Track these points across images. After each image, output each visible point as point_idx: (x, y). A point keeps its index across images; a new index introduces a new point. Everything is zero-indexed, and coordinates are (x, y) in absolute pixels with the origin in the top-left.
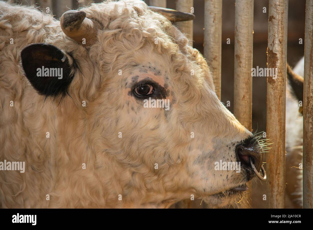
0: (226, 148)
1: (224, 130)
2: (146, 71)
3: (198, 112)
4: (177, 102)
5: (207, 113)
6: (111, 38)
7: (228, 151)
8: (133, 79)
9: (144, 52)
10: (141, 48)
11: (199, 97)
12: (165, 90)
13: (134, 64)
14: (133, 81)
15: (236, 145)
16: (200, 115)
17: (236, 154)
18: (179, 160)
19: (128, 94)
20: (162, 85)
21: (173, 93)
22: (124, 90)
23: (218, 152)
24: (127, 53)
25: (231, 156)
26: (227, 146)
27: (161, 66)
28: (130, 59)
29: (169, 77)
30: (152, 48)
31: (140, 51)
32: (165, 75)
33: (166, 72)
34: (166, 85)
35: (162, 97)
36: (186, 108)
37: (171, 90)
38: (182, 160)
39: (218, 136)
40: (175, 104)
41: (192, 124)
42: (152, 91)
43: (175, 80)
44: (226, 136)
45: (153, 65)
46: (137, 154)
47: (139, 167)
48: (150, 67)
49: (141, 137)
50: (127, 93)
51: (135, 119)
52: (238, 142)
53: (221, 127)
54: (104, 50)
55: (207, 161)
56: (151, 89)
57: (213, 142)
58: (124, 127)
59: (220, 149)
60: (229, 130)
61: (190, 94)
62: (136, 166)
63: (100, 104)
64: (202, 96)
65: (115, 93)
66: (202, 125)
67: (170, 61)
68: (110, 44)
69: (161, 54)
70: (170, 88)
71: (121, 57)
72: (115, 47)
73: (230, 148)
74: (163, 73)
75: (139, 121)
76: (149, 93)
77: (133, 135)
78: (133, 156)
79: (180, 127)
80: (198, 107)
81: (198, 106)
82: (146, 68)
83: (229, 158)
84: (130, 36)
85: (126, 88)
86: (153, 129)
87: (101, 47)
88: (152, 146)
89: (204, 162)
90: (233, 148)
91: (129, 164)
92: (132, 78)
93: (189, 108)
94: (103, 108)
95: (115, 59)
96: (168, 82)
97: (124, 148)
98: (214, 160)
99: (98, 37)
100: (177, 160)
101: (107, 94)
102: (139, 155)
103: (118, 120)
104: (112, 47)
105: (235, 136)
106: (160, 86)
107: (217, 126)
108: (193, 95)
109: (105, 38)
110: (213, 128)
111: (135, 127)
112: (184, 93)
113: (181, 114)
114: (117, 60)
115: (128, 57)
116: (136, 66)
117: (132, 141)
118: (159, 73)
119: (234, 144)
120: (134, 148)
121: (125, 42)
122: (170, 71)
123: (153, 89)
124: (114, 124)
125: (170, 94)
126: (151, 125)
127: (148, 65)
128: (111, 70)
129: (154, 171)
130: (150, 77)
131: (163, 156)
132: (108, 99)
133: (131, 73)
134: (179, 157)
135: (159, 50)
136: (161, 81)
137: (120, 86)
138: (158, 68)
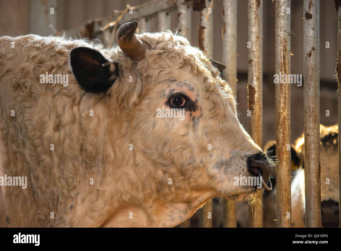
0: (239, 158)
1: (241, 144)
2: (181, 86)
3: (221, 128)
4: (204, 116)
5: (228, 129)
6: (156, 56)
7: (241, 161)
8: (170, 92)
9: (182, 71)
10: (180, 68)
11: (223, 116)
12: (195, 105)
13: (172, 79)
14: (170, 93)
15: (248, 156)
16: (222, 130)
17: (248, 164)
18: (202, 164)
19: (165, 104)
20: (194, 100)
21: (201, 109)
22: (162, 99)
23: (233, 161)
24: (168, 70)
25: (244, 165)
26: (241, 157)
27: (195, 84)
28: (170, 75)
29: (200, 95)
30: (190, 69)
31: (179, 69)
32: (197, 92)
33: (198, 90)
34: (197, 101)
35: (192, 109)
36: (211, 123)
37: (200, 106)
38: (204, 164)
39: (235, 149)
40: (202, 118)
41: (215, 136)
42: (184, 104)
43: (204, 98)
44: (241, 150)
45: (188, 82)
46: (169, 155)
47: (169, 167)
48: (185, 84)
49: (173, 141)
50: (164, 102)
51: (168, 125)
52: (250, 155)
53: (239, 142)
54: (149, 65)
55: (223, 167)
56: (184, 101)
57: (230, 153)
58: (159, 131)
59: (234, 159)
60: (245, 145)
61: (216, 112)
62: (167, 166)
63: (141, 110)
64: (225, 115)
65: (155, 101)
66: (223, 138)
67: (203, 82)
68: (155, 62)
69: (196, 76)
70: (199, 103)
71: (162, 72)
72: (159, 64)
73: (243, 158)
74: (195, 90)
75: (171, 127)
76: (182, 105)
77: (166, 139)
78: (164, 157)
79: (205, 137)
80: (221, 124)
81: (221, 122)
82: (182, 84)
83: (242, 167)
84: (172, 57)
85: (164, 98)
86: (183, 136)
87: (147, 62)
88: (181, 150)
89: (222, 168)
90: (246, 159)
91: (161, 164)
92: (170, 90)
93: (213, 123)
94: (143, 114)
95: (157, 74)
96: (199, 98)
97: (158, 149)
98: (229, 167)
99: (146, 55)
100: (200, 164)
101: (148, 102)
102: (170, 156)
103: (155, 125)
104: (156, 64)
105: (248, 150)
106: (192, 100)
107: (235, 141)
108: (218, 113)
109: (151, 56)
110: (232, 142)
111: (168, 131)
112: (210, 110)
113: (207, 127)
114: (159, 75)
115: (169, 74)
116: (174, 81)
117: (165, 144)
118: (192, 89)
119: (247, 156)
120: (166, 150)
121: (168, 61)
122: (202, 90)
123: (186, 102)
124: (151, 128)
125: (199, 109)
126: (182, 132)
127: (184, 82)
128: (153, 82)
129: (181, 172)
130: (184, 91)
131: (189, 158)
132: (148, 106)
133: (169, 86)
134: (202, 162)
135: (195, 71)
136: (193, 97)
137: (159, 96)
138: (192, 85)
